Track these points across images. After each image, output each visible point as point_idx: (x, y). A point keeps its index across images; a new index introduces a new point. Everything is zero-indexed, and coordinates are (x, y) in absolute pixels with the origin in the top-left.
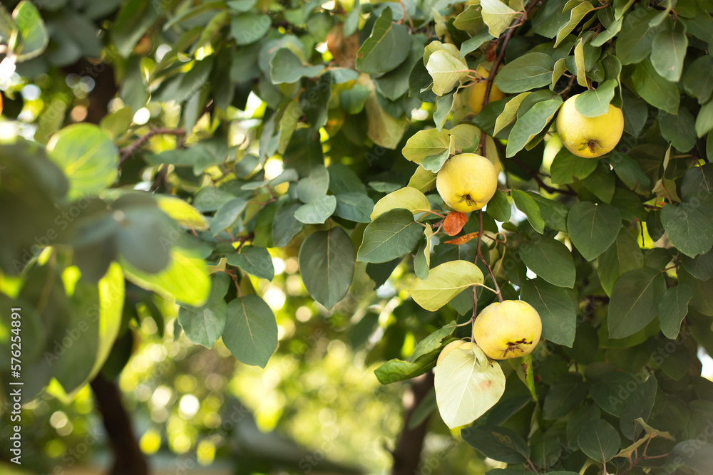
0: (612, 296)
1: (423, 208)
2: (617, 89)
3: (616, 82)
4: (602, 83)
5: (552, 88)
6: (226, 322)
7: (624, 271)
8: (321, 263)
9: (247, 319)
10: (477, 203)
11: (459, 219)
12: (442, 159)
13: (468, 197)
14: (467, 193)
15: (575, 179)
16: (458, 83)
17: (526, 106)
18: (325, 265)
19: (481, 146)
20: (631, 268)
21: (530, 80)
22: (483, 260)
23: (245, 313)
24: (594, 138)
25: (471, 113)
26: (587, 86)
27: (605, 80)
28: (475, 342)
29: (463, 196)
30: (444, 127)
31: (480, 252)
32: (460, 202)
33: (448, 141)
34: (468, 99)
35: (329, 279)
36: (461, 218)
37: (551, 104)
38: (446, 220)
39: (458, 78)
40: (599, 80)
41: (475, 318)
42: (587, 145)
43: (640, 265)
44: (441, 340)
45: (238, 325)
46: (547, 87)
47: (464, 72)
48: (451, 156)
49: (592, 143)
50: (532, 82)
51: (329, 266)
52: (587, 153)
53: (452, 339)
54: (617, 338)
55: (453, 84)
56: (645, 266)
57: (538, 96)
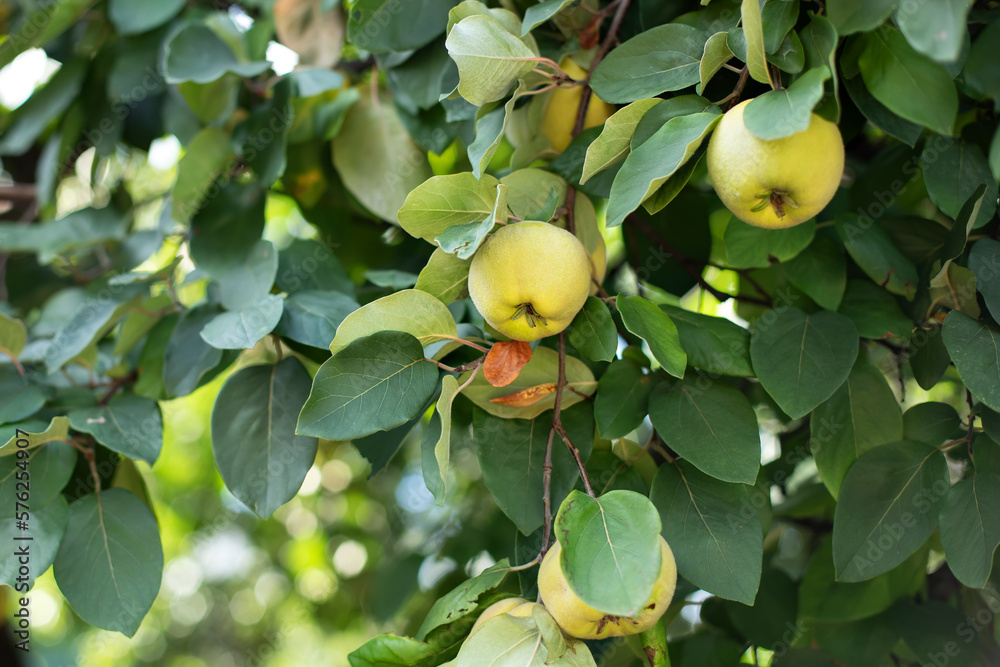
0: (840, 496)
1: (442, 332)
2: (828, 85)
3: (828, 71)
4: (799, 75)
5: (700, 90)
6: (62, 543)
7: (865, 446)
8: (254, 426)
9: (105, 536)
10: (549, 322)
11: (514, 355)
12: (480, 233)
13: (529, 309)
14: (526, 299)
15: (773, 260)
16: (515, 85)
17: (648, 125)
18: (262, 431)
19: (565, 212)
20: (878, 441)
21: (659, 78)
22: (565, 439)
23: (102, 524)
24: (781, 185)
25: (549, 150)
26: (770, 82)
27: (807, 67)
28: (542, 603)
29: (518, 307)
30: (489, 171)
31: (559, 422)
32: (513, 318)
33: (492, 198)
34: (541, 120)
35: (270, 458)
36: (518, 351)
37: (697, 122)
38: (489, 356)
39: (516, 73)
40: (794, 68)
41: (543, 554)
42: (768, 201)
43: (896, 436)
44: (476, 597)
45: (87, 548)
46: (691, 90)
47: (529, 61)
48: (498, 226)
49: (778, 197)
50: (664, 81)
51: (270, 433)
52: (768, 217)
53: (502, 595)
54: (852, 580)
55: (506, 84)
56: (905, 438)
57: (672, 108)
